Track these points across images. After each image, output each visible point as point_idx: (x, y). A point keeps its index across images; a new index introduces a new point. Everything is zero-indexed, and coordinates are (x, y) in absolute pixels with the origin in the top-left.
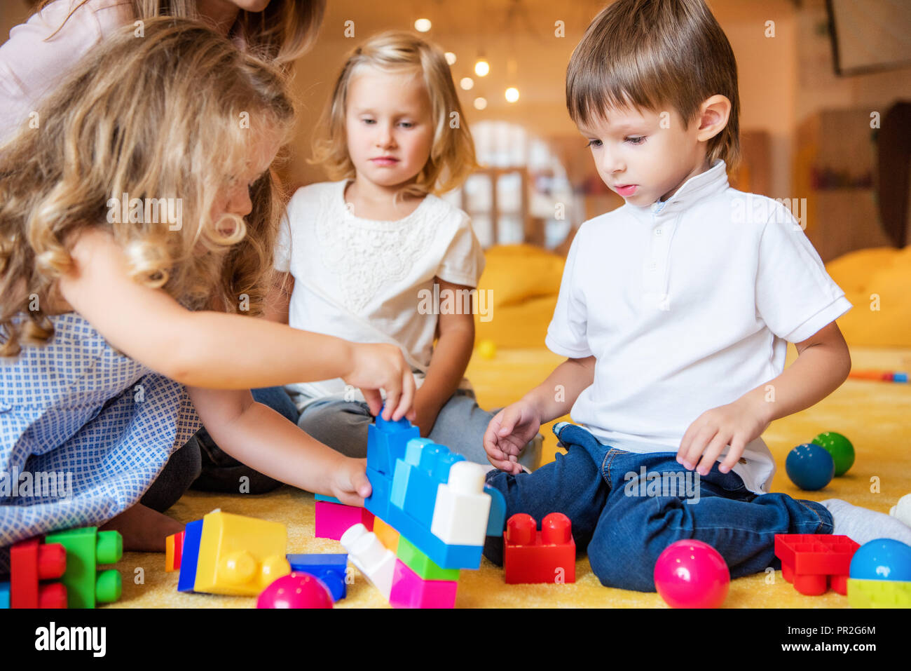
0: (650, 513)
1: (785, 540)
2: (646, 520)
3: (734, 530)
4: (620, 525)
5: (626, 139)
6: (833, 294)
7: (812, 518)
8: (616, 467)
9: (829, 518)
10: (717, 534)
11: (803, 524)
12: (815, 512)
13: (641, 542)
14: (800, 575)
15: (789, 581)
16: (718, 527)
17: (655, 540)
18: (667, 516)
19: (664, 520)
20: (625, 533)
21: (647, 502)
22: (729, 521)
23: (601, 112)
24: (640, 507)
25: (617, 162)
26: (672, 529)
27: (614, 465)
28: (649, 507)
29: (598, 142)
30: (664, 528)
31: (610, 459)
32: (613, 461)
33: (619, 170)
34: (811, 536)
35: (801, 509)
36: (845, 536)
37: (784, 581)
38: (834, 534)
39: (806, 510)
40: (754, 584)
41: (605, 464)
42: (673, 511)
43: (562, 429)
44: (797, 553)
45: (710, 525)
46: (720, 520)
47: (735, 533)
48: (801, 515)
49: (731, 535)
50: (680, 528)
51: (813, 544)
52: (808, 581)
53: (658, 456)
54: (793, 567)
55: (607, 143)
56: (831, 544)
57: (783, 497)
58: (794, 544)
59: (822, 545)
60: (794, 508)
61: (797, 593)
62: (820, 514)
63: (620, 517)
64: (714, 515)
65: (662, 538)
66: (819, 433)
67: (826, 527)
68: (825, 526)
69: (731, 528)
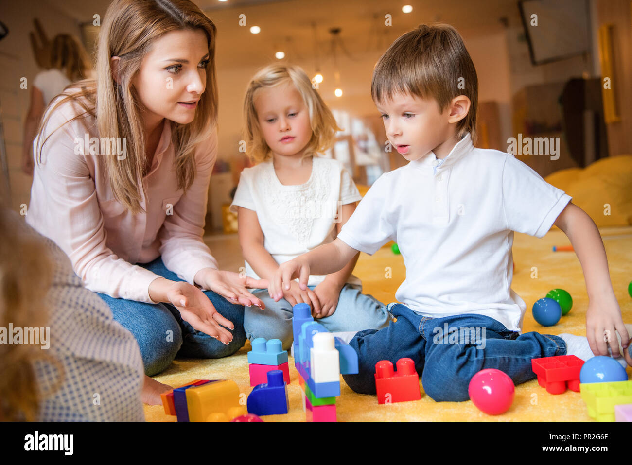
0: (457, 354)
1: (538, 362)
2: (455, 358)
3: (508, 358)
4: (439, 364)
5: (404, 115)
6: (556, 195)
7: (552, 345)
8: (427, 327)
9: (563, 344)
10: (499, 360)
11: (547, 349)
12: (554, 342)
13: (454, 373)
14: (550, 383)
15: (543, 387)
16: (499, 356)
17: (462, 369)
18: (467, 354)
19: (466, 356)
20: (444, 369)
21: (453, 348)
22: (505, 352)
23: (390, 95)
24: (449, 352)
25: (397, 129)
26: (472, 360)
27: (425, 326)
28: (455, 350)
29: (387, 116)
30: (467, 360)
31: (423, 324)
32: (425, 325)
33: (398, 135)
34: (553, 358)
35: (545, 340)
36: (573, 355)
37: (540, 387)
38: (567, 355)
39: (549, 341)
40: (523, 391)
41: (420, 327)
42: (470, 349)
43: (392, 307)
44: (546, 370)
45: (494, 355)
46: (499, 352)
47: (509, 359)
48: (545, 344)
49: (507, 360)
50: (476, 359)
51: (555, 363)
52: (556, 386)
53: (452, 318)
54: (545, 379)
55: (392, 117)
56: (566, 362)
57: (534, 334)
58: (544, 364)
59: (561, 363)
60: (542, 340)
61: (550, 394)
62: (557, 342)
63: (438, 360)
64: (496, 350)
65: (466, 367)
66: (550, 290)
67: (562, 350)
68: (560, 350)
69: (506, 356)
